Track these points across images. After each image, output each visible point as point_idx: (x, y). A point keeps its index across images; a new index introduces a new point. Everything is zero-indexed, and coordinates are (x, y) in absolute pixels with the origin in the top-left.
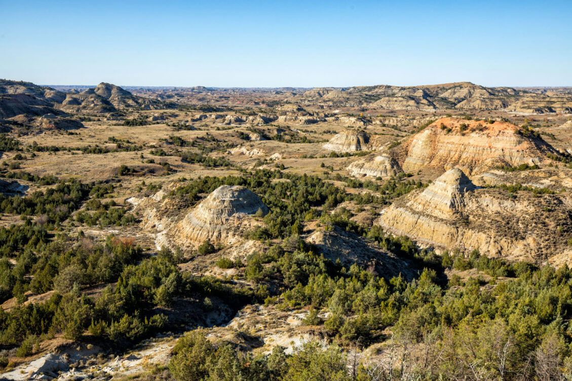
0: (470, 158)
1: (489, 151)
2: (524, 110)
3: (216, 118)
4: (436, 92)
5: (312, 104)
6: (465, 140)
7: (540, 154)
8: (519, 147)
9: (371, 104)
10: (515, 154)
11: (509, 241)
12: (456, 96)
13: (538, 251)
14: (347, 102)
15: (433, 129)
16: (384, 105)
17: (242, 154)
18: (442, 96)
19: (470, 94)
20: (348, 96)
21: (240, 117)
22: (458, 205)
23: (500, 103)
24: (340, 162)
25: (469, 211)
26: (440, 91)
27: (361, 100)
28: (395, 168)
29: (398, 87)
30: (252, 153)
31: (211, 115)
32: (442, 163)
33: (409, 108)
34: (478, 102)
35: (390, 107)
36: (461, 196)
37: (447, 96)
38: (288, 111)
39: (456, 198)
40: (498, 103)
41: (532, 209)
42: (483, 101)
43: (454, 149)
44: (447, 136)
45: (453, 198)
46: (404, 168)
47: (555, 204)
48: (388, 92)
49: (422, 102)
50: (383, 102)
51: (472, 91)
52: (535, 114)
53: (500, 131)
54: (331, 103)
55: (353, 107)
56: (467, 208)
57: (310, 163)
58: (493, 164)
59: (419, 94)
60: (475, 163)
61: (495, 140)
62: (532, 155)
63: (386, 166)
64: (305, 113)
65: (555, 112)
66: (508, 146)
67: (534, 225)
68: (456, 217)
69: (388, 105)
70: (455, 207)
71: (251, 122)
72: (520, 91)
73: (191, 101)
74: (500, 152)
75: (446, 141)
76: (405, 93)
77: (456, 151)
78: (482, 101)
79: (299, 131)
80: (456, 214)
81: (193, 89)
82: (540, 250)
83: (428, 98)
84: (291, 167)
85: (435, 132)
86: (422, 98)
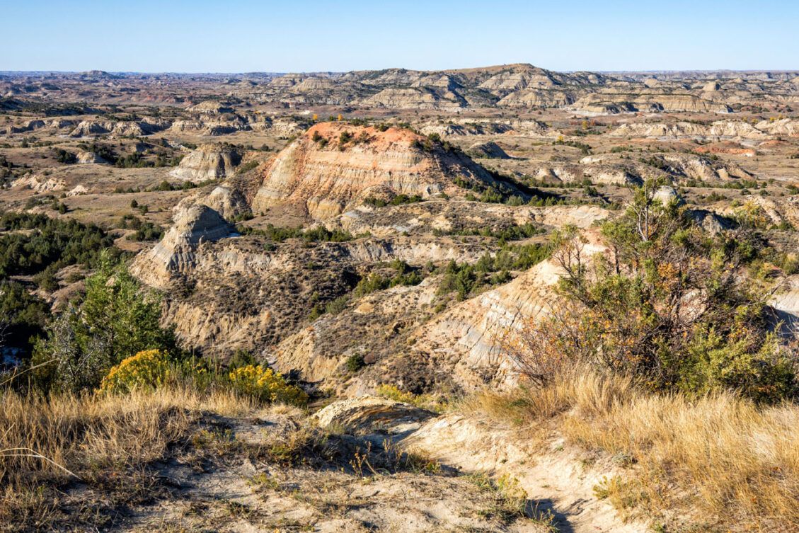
0: (344, 188)
1: (373, 174)
2: (592, 108)
3: (61, 126)
4: (476, 79)
5: (269, 100)
6: (344, 158)
7: (444, 178)
8: (415, 169)
9: (365, 101)
10: (407, 179)
11: (232, 318)
12: (502, 86)
13: (268, 332)
14: (328, 96)
15: (302, 141)
16: (385, 102)
17: (29, 187)
18: (482, 86)
19: (524, 83)
20: (332, 88)
21: (100, 125)
22: (183, 264)
23: (564, 97)
24: (168, 198)
25: (198, 274)
26: (481, 79)
27: (352, 93)
28: (238, 205)
29: (418, 72)
30: (44, 186)
31: (51, 122)
32: (305, 195)
33: (422, 106)
34: (531, 95)
35: (394, 105)
36: (190, 249)
37: (490, 87)
38: (204, 113)
39: (181, 252)
40: (560, 96)
41: (289, 267)
42: (539, 93)
43: (326, 173)
44: (320, 152)
45: (176, 253)
46: (253, 206)
47: (332, 256)
48: (400, 79)
49: (446, 96)
50: (383, 97)
51: (528, 78)
52: (606, 114)
53: (391, 143)
54: (301, 100)
55: (339, 104)
56: (198, 268)
57: (117, 201)
58: (371, 195)
59: (444, 82)
60: (351, 194)
61: (383, 157)
62: (431, 180)
63: (223, 203)
64: (231, 116)
65: (637, 110)
66: (399, 167)
67: (279, 291)
68: (174, 284)
69: (391, 102)
70: (178, 267)
71: (120, 132)
72: (607, 78)
73: (66, 97)
74: (386, 177)
75: (317, 160)
76: (426, 81)
77: (329, 177)
78: (537, 94)
79: (182, 147)
80: (175, 280)
81: (85, 75)
82: (271, 330)
83: (456, 90)
84: (79, 209)
85: (303, 145)
86: (446, 90)
